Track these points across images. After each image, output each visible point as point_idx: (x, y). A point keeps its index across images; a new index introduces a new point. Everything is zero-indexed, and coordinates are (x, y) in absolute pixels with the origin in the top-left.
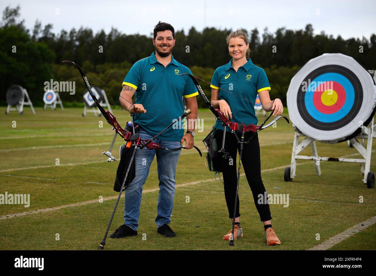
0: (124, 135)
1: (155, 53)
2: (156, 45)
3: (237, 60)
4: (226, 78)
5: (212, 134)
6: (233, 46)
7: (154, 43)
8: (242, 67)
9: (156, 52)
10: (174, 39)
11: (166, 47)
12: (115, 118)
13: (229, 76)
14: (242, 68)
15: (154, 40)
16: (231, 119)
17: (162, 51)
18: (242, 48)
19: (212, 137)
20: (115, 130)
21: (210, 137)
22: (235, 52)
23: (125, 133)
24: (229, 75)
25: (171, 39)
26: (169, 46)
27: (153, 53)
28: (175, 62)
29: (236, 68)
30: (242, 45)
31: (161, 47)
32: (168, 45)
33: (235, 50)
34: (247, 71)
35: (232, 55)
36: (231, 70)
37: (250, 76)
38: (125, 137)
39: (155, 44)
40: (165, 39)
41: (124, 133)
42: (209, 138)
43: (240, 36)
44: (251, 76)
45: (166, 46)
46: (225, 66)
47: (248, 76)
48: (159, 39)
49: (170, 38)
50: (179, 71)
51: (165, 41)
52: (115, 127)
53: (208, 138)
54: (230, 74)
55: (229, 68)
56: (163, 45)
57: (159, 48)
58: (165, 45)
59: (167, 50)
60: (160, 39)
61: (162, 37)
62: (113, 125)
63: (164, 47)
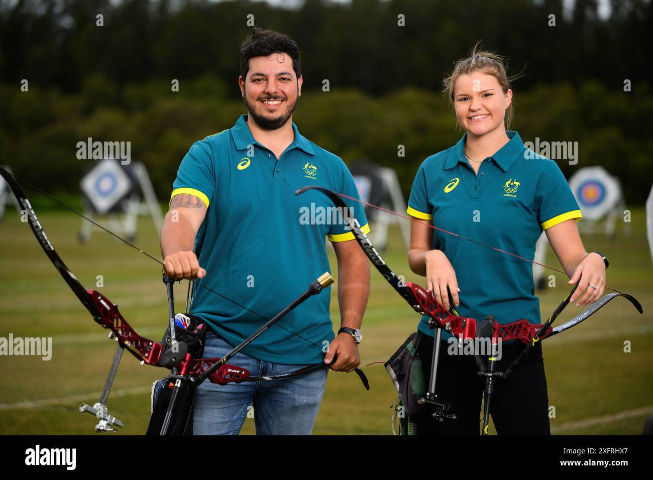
0: (144, 352)
1: (246, 119)
2: (247, 95)
3: (478, 136)
4: (447, 190)
5: (410, 346)
6: (466, 98)
7: (242, 90)
8: (491, 158)
9: (249, 115)
10: (298, 77)
11: (275, 102)
12: (115, 309)
13: (456, 184)
14: (491, 163)
15: (243, 83)
16: (457, 305)
17: (266, 114)
18: (491, 103)
19: (410, 355)
20: (117, 339)
21: (405, 353)
22: (472, 114)
23: (145, 344)
24: (455, 181)
25: (289, 80)
26: (285, 99)
27: (241, 120)
28: (304, 143)
29: (475, 163)
30: (491, 95)
31: (263, 102)
32: (280, 94)
33: (473, 108)
34: (506, 170)
35: (465, 122)
36: (461, 168)
37: (515, 185)
38: (147, 358)
39: (245, 94)
40: (272, 79)
41: (142, 344)
42: (403, 357)
43: (486, 69)
44: (517, 184)
45: (275, 98)
46: (445, 153)
47: (509, 185)
48: (254, 81)
49: (285, 76)
50: (315, 168)
51: (273, 87)
52: (116, 333)
53: (399, 358)
54: (458, 180)
55: (455, 163)
56: (265, 96)
57: (258, 104)
58: (270, 96)
59: (279, 109)
60: (259, 80)
61: (262, 75)
62: (110, 326)
63: (271, 103)
